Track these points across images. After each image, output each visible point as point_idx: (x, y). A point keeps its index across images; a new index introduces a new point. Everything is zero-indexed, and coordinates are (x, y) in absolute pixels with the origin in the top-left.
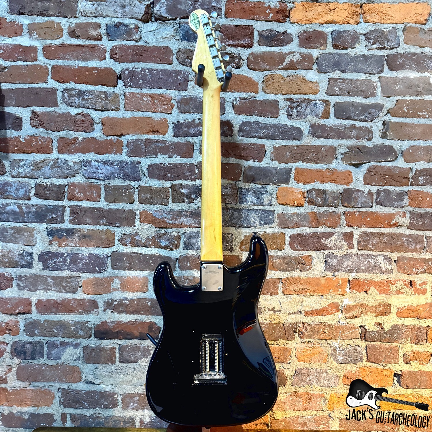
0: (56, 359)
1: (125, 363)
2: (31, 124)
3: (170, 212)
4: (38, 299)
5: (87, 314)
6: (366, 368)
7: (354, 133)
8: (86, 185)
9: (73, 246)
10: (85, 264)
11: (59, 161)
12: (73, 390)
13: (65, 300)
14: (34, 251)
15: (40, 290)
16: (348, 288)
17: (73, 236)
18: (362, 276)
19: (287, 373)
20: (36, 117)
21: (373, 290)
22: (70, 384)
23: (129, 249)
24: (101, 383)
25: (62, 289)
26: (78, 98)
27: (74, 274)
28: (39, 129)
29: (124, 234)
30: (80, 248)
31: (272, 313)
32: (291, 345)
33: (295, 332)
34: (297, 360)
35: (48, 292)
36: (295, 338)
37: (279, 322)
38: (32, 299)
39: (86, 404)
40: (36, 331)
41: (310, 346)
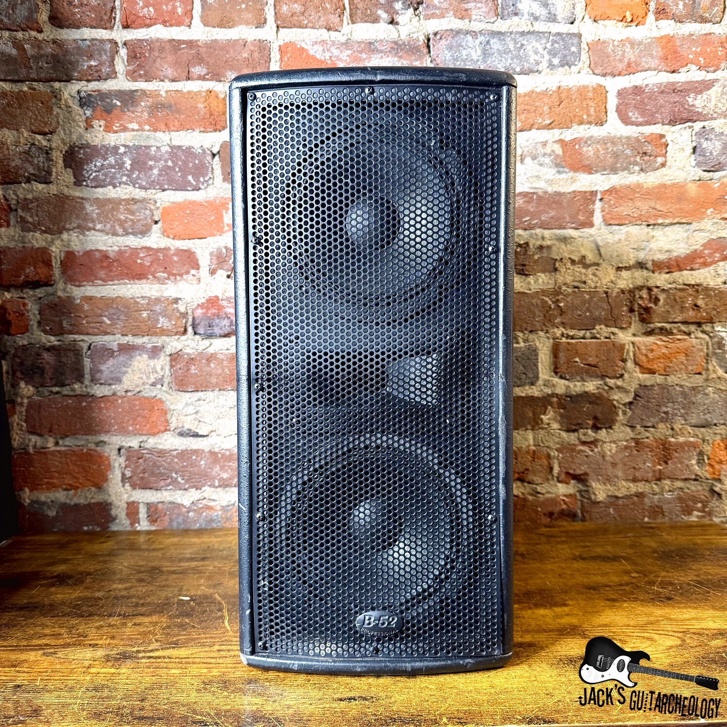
0: (111, 382)
3: (347, 45)
4: (67, 249)
5: (175, 281)
9: (137, 130)
10: (165, 170)
12: (151, 451)
13: (125, 252)
14: (54, 145)
15: (69, 230)
17: (137, 106)
19: (616, 397)
22: (145, 438)
24: (211, 432)
25: (117, 228)
31: (579, 269)
32: (624, 337)
33: (632, 310)
34: (637, 369)
35: (88, 236)
36: (630, 324)
37: (596, 287)
38: (54, 249)
39: (179, 479)
40: (65, 324)
41: (664, 339)
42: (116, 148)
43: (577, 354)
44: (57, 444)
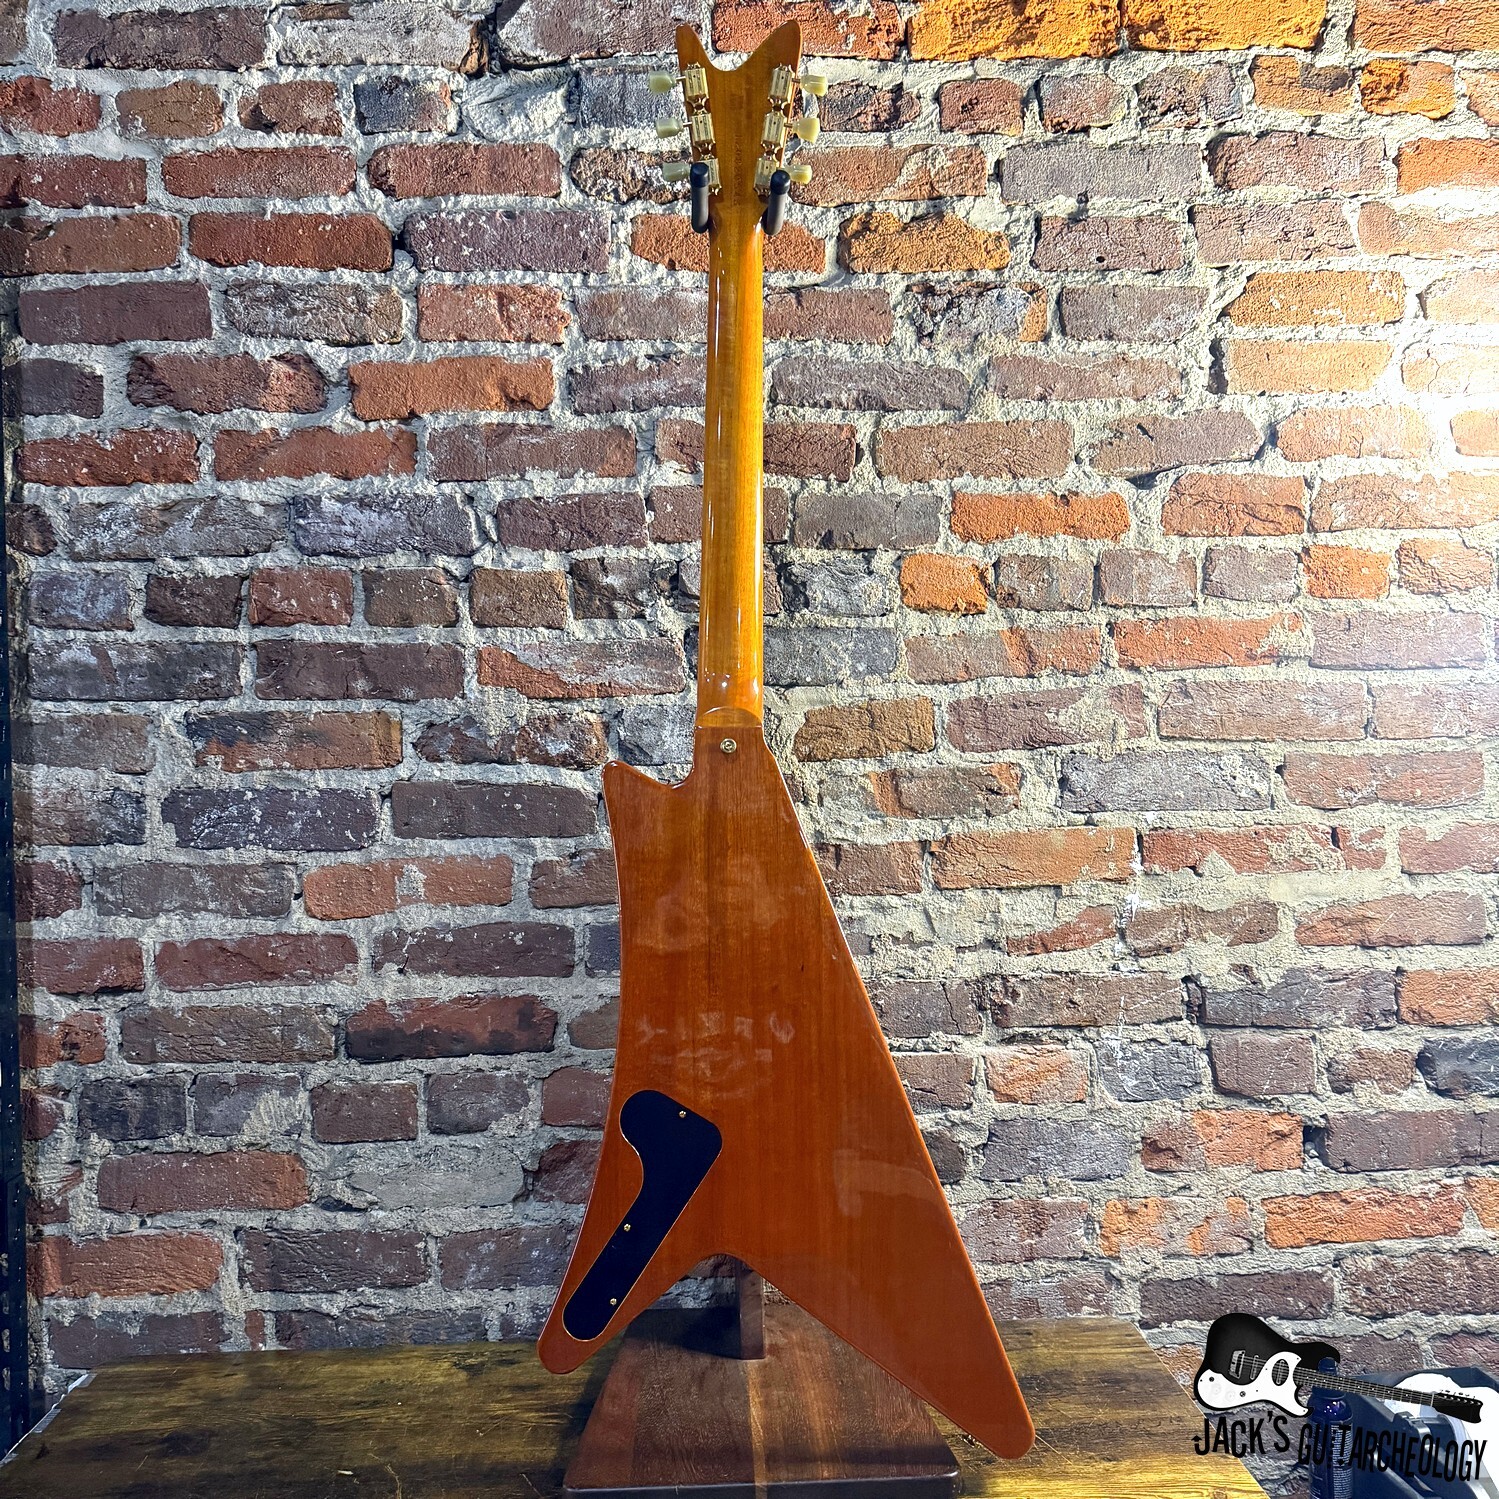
0: (225, 1131)
1: (448, 1134)
2: (129, 396)
3: (573, 648)
4: (164, 939)
5: (324, 982)
6: (1213, 1114)
7: (1124, 379)
8: (305, 575)
9: (272, 769)
10: (312, 823)
11: (221, 502)
12: (285, 1233)
13: (250, 940)
14: (148, 790)
15: (169, 911)
16: (1138, 859)
17: (272, 734)
18: (1178, 820)
19: (962, 1138)
20: (145, 372)
21: (1215, 862)
22: (273, 1214)
23: (450, 772)
24: (372, 1203)
25: (239, 906)
26: (275, 309)
27: (278, 856)
28: (157, 410)
29: (431, 725)
30: (293, 773)
31: (905, 951)
32: (973, 1048)
33: (981, 1008)
34: (992, 1095)
35: (195, 919)
36: (981, 1027)
37: (928, 977)
38: (145, 941)
39: (324, 1276)
40: (158, 1045)
41: (1029, 1048)
42: (240, 794)
43: (904, 1074)
44: (143, 1223)
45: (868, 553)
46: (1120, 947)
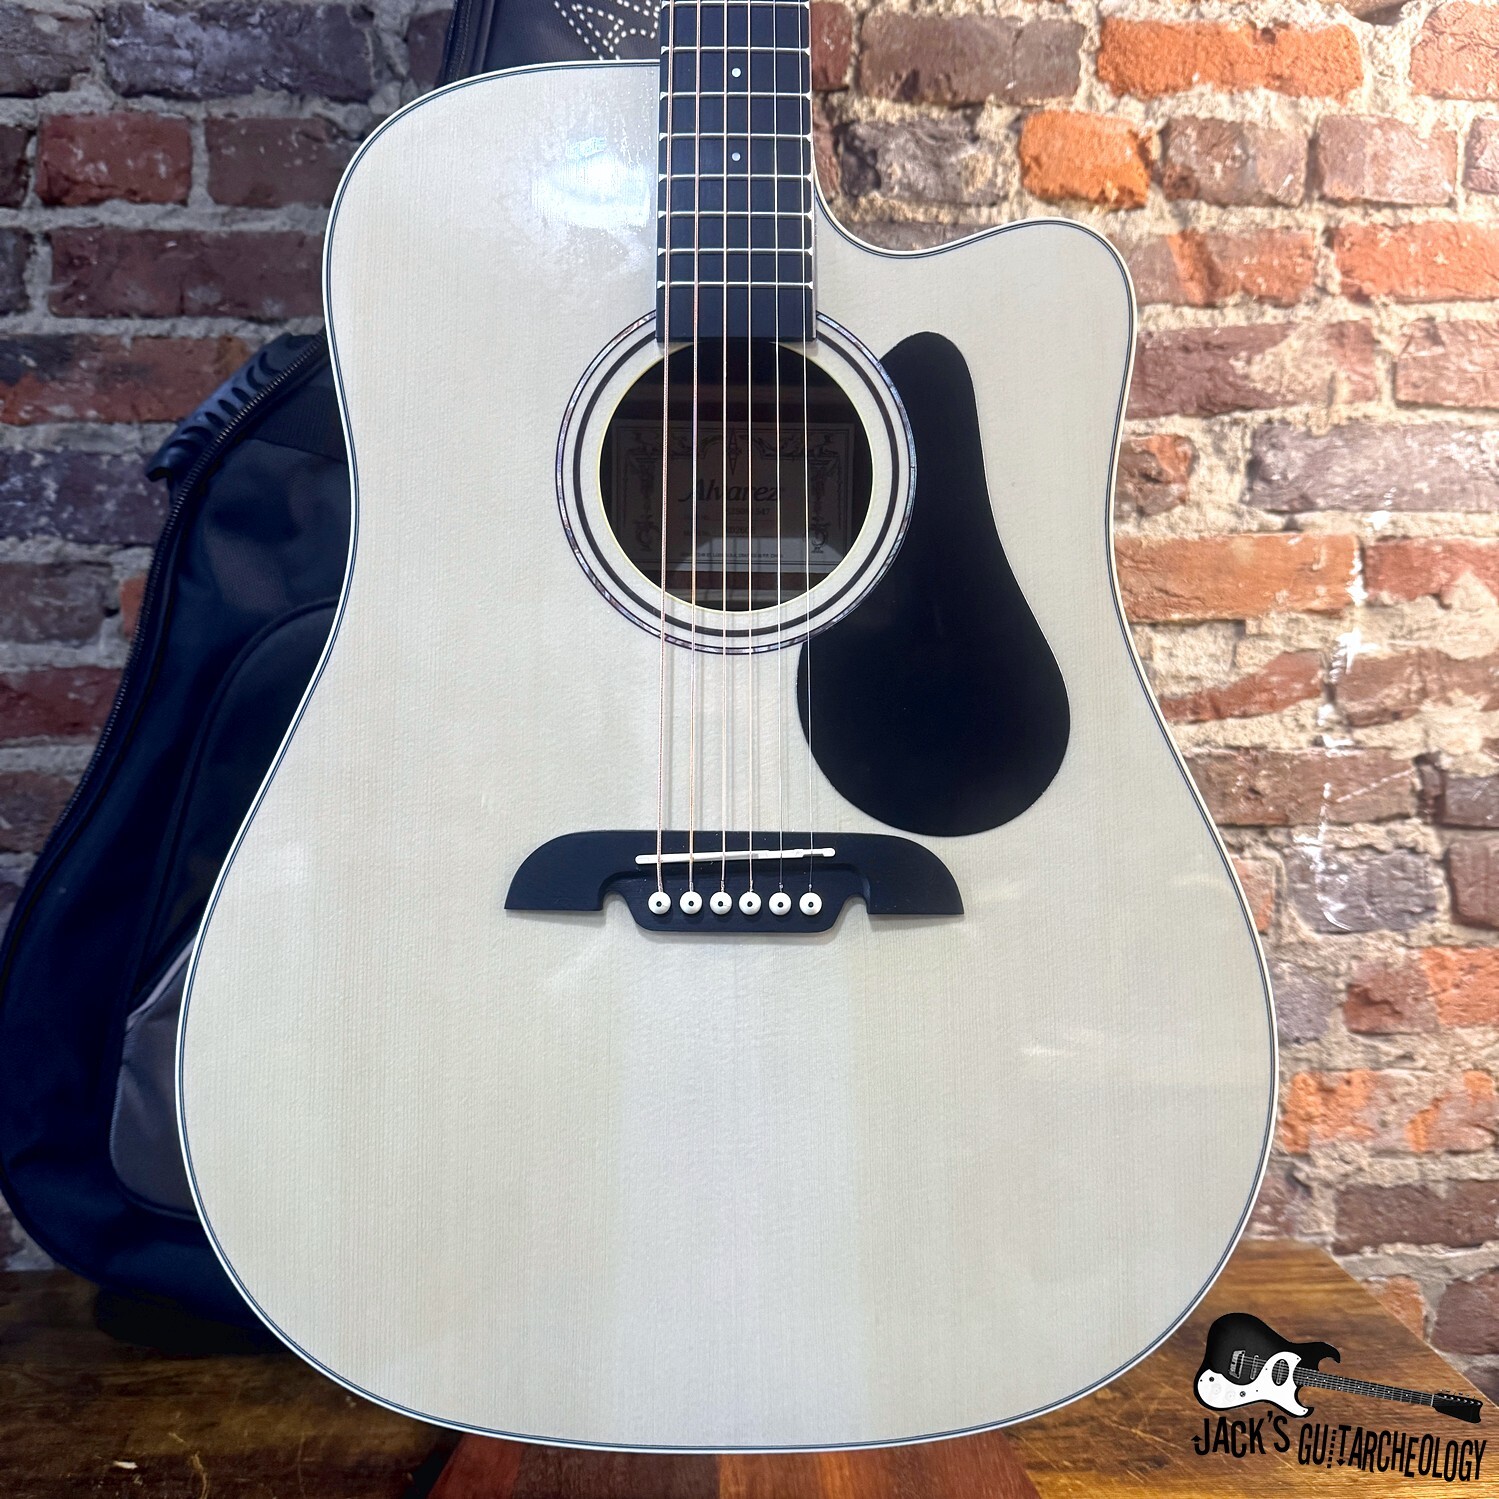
6: (1449, 953)
9: (71, 420)
10: (132, 505)
13: (43, 676)
16: (1359, 581)
17: (71, 368)
18: (1418, 526)
21: (1469, 589)
25: (27, 625)
27: (83, 553)
30: (105, 428)
42: (25, 457)
45: (972, 108)
46: (1327, 711)
